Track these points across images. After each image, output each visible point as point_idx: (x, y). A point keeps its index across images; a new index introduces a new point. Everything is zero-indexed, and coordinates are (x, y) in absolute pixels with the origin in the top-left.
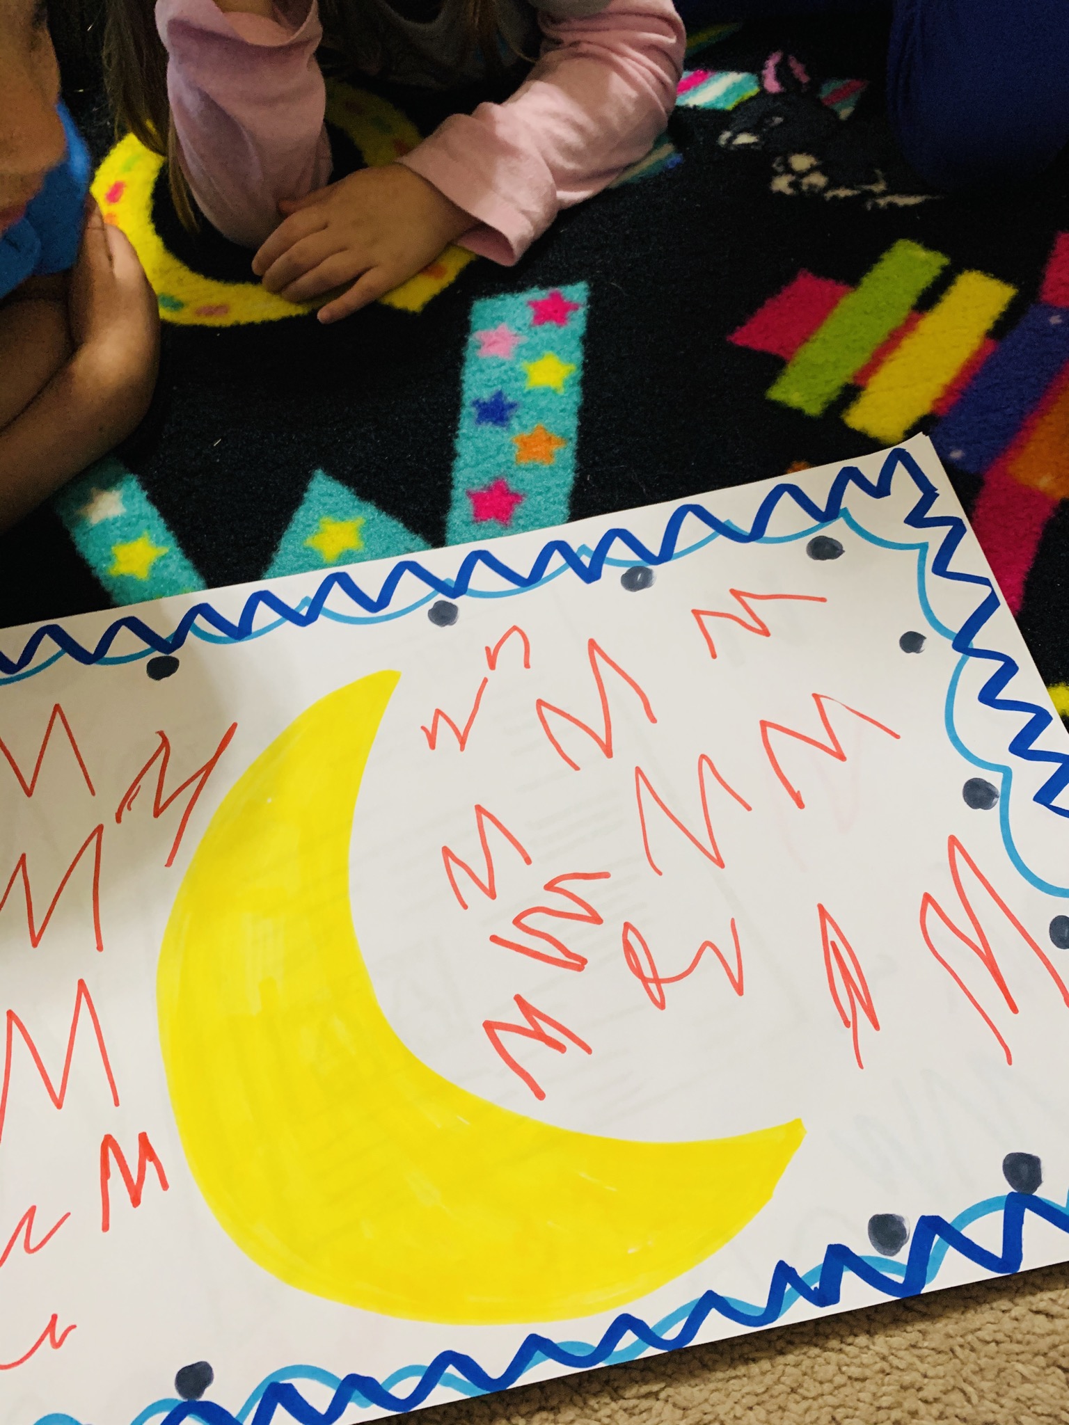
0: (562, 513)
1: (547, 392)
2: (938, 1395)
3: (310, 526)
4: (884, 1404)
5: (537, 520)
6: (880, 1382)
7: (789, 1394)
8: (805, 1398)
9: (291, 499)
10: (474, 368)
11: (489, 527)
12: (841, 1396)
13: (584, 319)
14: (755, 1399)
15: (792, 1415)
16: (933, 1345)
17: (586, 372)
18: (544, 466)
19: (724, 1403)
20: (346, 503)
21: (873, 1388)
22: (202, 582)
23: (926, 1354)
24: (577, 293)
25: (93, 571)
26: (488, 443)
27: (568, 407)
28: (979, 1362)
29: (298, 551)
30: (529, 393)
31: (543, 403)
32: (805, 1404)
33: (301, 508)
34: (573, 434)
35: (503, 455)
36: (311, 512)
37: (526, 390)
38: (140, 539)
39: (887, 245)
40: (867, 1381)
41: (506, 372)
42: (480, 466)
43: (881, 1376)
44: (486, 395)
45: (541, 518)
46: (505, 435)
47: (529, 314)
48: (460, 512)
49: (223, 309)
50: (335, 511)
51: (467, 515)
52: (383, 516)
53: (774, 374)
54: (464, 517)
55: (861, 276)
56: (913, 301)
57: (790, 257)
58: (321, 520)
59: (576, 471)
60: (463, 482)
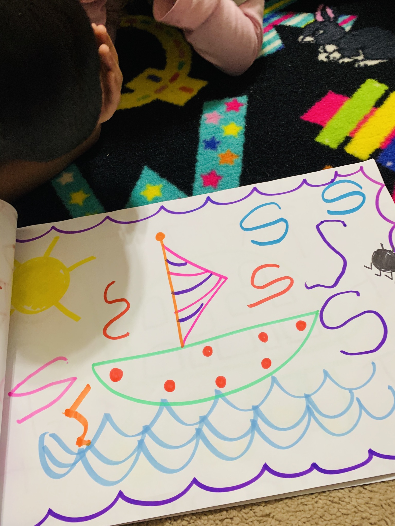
0: (237, 183)
1: (231, 137)
2: (376, 522)
3: (142, 187)
5: (227, 186)
6: (354, 516)
7: (319, 518)
8: (325, 520)
9: (136, 177)
10: (204, 128)
11: (209, 189)
12: (339, 520)
13: (246, 109)
16: (374, 503)
17: (246, 130)
18: (230, 166)
19: (294, 520)
20: (156, 179)
21: (351, 518)
24: (243, 100)
25: (63, 203)
26: (209, 156)
27: (239, 143)
28: (392, 510)
29: (138, 196)
30: (225, 137)
31: (230, 141)
32: (325, 522)
33: (139, 180)
34: (241, 154)
35: (214, 161)
36: (143, 182)
37: (223, 137)
38: (80, 191)
39: (362, 81)
40: (349, 515)
41: (216, 129)
42: (206, 165)
43: (354, 513)
44: (208, 138)
45: (229, 185)
46: (215, 153)
47: (225, 107)
48: (198, 183)
50: (152, 182)
51: (201, 184)
52: (169, 184)
53: (319, 132)
54: (200, 185)
55: (353, 93)
56: (373, 103)
57: (325, 86)
58: (147, 185)
59: (242, 168)
60: (199, 171)
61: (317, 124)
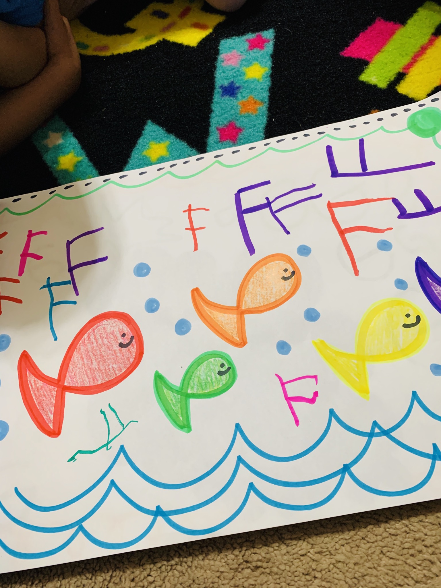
0: (261, 136)
1: (254, 81)
2: (432, 544)
3: (145, 146)
4: (406, 547)
5: (249, 139)
6: (404, 537)
7: (361, 540)
8: (368, 542)
9: (137, 134)
10: (221, 71)
11: (227, 144)
12: (386, 542)
13: (272, 46)
14: (345, 542)
15: (362, 549)
16: (430, 521)
17: (273, 71)
18: (253, 115)
19: (330, 543)
20: (161, 135)
21: (401, 539)
22: (97, 172)
23: (427, 525)
24: (269, 34)
25: (49, 168)
26: (227, 105)
27: (264, 87)
29: (139, 157)
30: (246, 81)
31: (252, 86)
32: (369, 545)
33: (142, 137)
34: (267, 100)
35: (234, 110)
36: (145, 139)
37: (244, 81)
38: (70, 154)
40: (398, 536)
41: (235, 72)
42: (223, 115)
43: (405, 534)
44: (226, 83)
45: (251, 139)
46: (235, 101)
47: (246, 45)
48: (213, 137)
49: (105, 48)
50: (156, 139)
51: (217, 138)
52: (178, 140)
53: (363, 68)
54: (216, 140)
55: (407, 20)
56: (433, 30)
57: (373, 12)
58: (150, 143)
59: (268, 117)
60: (215, 123)
61: (361, 60)
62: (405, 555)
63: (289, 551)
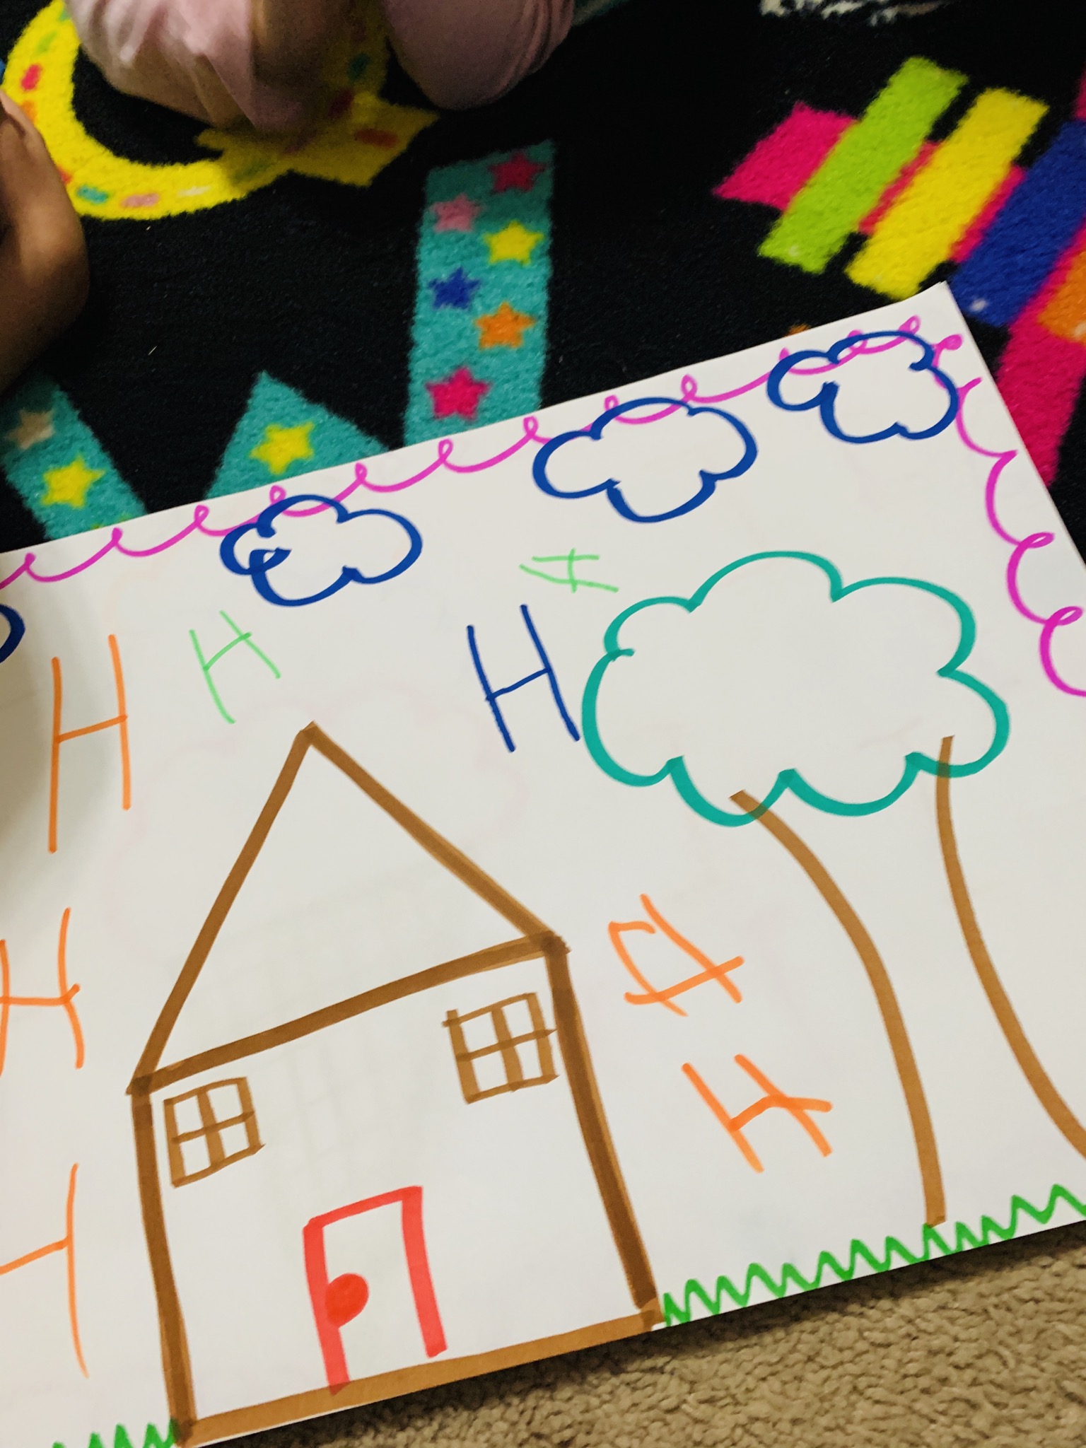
0: (532, 401)
1: (512, 265)
2: (970, 1361)
3: (255, 435)
4: (912, 1372)
5: (504, 411)
6: (905, 1348)
7: (805, 1363)
8: (823, 1367)
9: (235, 407)
10: (430, 245)
11: (452, 423)
12: (863, 1364)
13: (551, 182)
14: (769, 1370)
15: (810, 1386)
16: (963, 1307)
17: (555, 240)
18: (511, 350)
19: (734, 1375)
20: (294, 406)
21: (898, 1354)
22: (141, 506)
23: (957, 1316)
24: (542, 152)
25: (24, 502)
26: (448, 328)
27: (536, 280)
28: (1016, 1322)
29: (242, 464)
30: (492, 269)
31: (508, 279)
32: (824, 1373)
33: (246, 416)
34: (543, 312)
35: (465, 340)
36: (256, 420)
37: (487, 267)
38: (74, 463)
39: (894, 66)
40: (892, 1347)
41: (466, 246)
42: (440, 354)
43: (907, 1341)
44: (444, 275)
45: (509, 409)
46: (467, 317)
47: (489, 181)
48: (419, 407)
49: (151, 198)
50: (282, 417)
51: (427, 410)
52: (335, 419)
53: (769, 227)
54: (423, 414)
55: (867, 105)
56: (925, 128)
57: (783, 89)
58: (267, 428)
59: (547, 353)
60: (421, 374)
61: (762, 205)
62: (909, 1390)
63: (637, 1401)
